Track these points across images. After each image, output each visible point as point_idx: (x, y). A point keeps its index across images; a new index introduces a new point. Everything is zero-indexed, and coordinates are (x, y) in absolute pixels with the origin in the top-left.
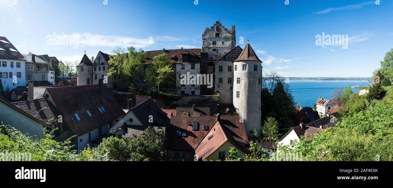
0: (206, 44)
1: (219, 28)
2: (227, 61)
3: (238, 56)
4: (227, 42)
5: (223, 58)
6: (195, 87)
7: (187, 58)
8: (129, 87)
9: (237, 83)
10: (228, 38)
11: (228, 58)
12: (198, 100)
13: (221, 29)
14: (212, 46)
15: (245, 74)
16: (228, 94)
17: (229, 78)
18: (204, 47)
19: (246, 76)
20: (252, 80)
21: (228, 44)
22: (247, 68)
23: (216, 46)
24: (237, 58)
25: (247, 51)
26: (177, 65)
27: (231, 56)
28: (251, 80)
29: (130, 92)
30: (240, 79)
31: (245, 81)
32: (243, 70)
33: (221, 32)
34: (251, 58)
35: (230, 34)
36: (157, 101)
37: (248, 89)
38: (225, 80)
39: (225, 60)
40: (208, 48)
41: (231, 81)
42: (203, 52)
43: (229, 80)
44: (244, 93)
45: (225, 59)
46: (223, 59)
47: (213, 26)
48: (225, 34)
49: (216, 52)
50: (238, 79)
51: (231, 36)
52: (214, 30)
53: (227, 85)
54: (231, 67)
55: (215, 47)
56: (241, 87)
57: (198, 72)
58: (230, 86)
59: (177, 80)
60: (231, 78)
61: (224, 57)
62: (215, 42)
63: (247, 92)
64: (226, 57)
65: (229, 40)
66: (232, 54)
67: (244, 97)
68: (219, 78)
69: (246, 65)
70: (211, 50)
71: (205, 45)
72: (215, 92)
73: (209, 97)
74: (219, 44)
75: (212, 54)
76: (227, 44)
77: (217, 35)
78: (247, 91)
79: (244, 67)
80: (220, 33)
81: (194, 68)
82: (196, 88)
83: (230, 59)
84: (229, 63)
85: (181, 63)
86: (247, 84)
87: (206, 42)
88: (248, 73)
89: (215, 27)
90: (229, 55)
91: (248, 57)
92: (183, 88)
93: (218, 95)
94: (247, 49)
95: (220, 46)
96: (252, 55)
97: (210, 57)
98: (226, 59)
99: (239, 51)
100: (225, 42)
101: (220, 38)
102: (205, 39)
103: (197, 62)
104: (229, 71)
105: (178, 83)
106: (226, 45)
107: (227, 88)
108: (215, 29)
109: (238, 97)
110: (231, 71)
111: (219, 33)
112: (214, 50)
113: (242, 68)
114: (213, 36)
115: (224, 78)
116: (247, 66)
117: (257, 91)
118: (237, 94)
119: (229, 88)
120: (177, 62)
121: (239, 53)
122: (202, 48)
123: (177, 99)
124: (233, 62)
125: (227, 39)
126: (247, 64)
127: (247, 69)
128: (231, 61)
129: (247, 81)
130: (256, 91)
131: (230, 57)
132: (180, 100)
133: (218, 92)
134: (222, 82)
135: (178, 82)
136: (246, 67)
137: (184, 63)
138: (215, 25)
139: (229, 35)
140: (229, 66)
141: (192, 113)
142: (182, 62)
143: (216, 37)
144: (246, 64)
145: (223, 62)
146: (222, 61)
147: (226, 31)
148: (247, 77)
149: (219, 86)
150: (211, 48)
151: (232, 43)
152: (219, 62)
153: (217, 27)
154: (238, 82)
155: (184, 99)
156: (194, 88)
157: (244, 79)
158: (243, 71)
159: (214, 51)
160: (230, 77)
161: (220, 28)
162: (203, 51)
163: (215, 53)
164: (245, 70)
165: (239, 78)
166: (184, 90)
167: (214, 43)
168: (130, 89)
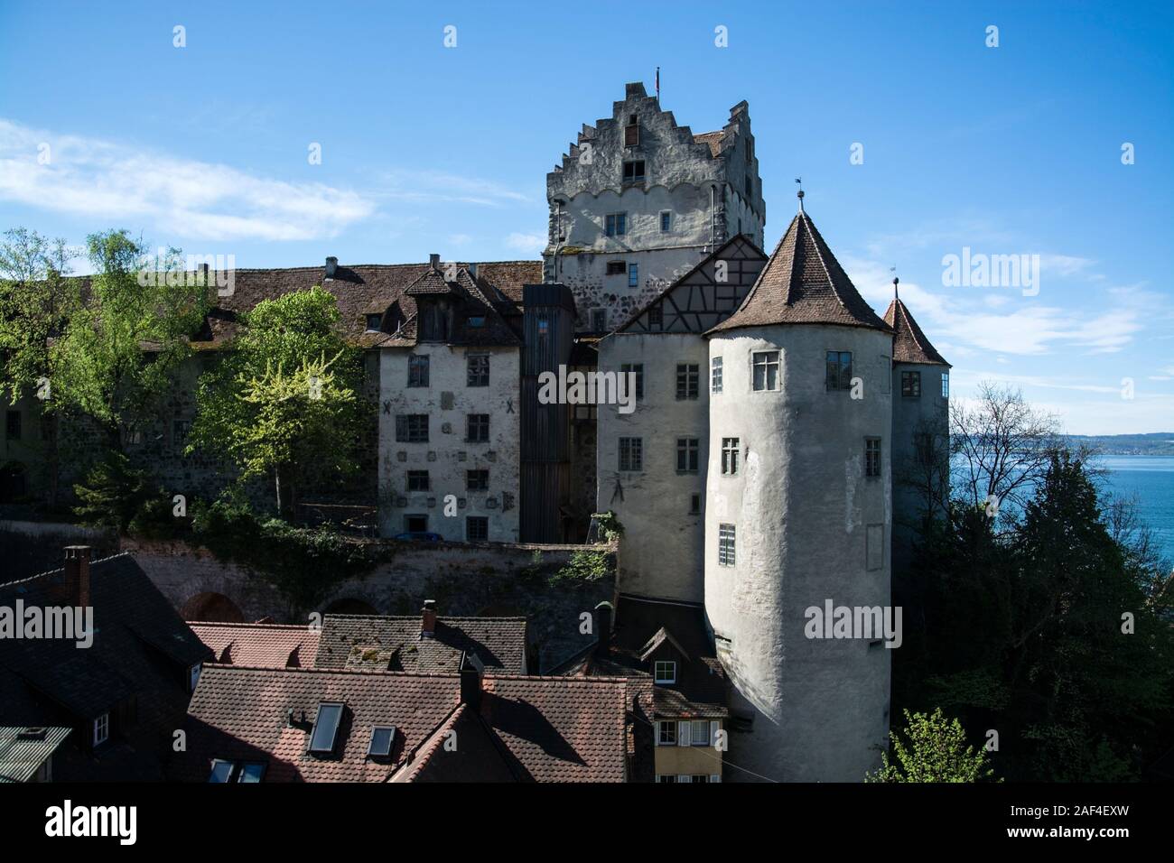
0: (569, 229)
1: (642, 127)
2: (668, 332)
3: (737, 302)
4: (688, 217)
5: (646, 316)
6: (488, 495)
7: (444, 320)
8: (79, 490)
9: (724, 471)
10: (698, 189)
11: (680, 314)
12: (488, 571)
13: (652, 136)
14: (601, 243)
15: (767, 413)
16: (677, 540)
17: (681, 442)
18: (554, 250)
19: (773, 424)
20: (812, 449)
21: (696, 226)
22: (780, 376)
23: (628, 241)
24: (730, 314)
25: (789, 266)
26: (386, 363)
27: (697, 305)
28: (804, 450)
29: (78, 519)
30: (741, 447)
31: (770, 459)
32: (757, 386)
33: (652, 150)
34: (810, 310)
35: (709, 157)
36: (251, 576)
37: (790, 508)
38: (659, 455)
39: (656, 327)
40: (581, 256)
41: (691, 457)
42: (550, 282)
43: (681, 455)
44: (759, 537)
45: (660, 322)
46: (645, 320)
47: (610, 116)
48: (677, 167)
49: (621, 279)
50: (730, 447)
51: (710, 176)
52: (613, 141)
53: (667, 485)
54: (695, 368)
55: (619, 248)
56: (746, 499)
57: (510, 405)
58: (690, 492)
59: (382, 451)
60: (694, 442)
61: (654, 310)
62: (622, 216)
63: (780, 531)
64: (668, 308)
65: (701, 202)
66: (701, 286)
67: (760, 564)
68: (622, 440)
69: (772, 356)
70: (599, 266)
71: (562, 239)
72: (595, 528)
73: (552, 559)
74: (644, 230)
75: (603, 291)
76: (687, 224)
77: (633, 171)
78: (783, 521)
79: (761, 371)
80: (650, 160)
81: (485, 381)
82: (492, 503)
83: (690, 319)
84: (680, 348)
85: (411, 348)
86: (781, 480)
87: (567, 218)
88: (787, 405)
89: (622, 124)
90: (680, 297)
91: (790, 303)
92: (419, 498)
93: (611, 546)
94: (789, 253)
95: (652, 244)
96: (818, 291)
97: (589, 311)
98: (667, 320)
99: (747, 266)
100: (679, 217)
101: (646, 193)
102: (562, 203)
103: (502, 344)
104: (680, 395)
105: (388, 471)
106: (682, 235)
107: (667, 503)
108: (619, 132)
109: (726, 561)
110: (694, 393)
111: (643, 157)
112: (616, 268)
113: (747, 375)
114: (608, 178)
115: (655, 441)
116: (781, 361)
117: (850, 528)
118: (722, 542)
119: (683, 502)
120: (390, 343)
121: (746, 279)
122: (541, 259)
123: (365, 565)
124: (706, 339)
125: (687, 194)
126: (782, 352)
127: (777, 381)
128: (695, 333)
129: (782, 457)
130: (844, 525)
131: (688, 312)
132: (382, 569)
133: (614, 524)
134: (638, 465)
135: (387, 461)
136: (772, 369)
137: (424, 349)
138: (618, 107)
139: (702, 170)
140: (681, 368)
141: (414, 650)
142: (412, 343)
143: (625, 189)
144: (771, 347)
145: (648, 338)
146: (638, 337)
147: (685, 146)
148: (779, 430)
149: (619, 490)
150: (598, 258)
151: (722, 217)
152: (623, 338)
153: (633, 119)
154: (730, 464)
155: (404, 567)
156: (483, 502)
157: (764, 444)
158: (756, 395)
159: (615, 277)
160: (689, 432)
161: (650, 125)
162: (553, 273)
163: (618, 285)
164: (771, 386)
165: (735, 441)
166: (424, 511)
167: (616, 225)
168: (84, 504)
